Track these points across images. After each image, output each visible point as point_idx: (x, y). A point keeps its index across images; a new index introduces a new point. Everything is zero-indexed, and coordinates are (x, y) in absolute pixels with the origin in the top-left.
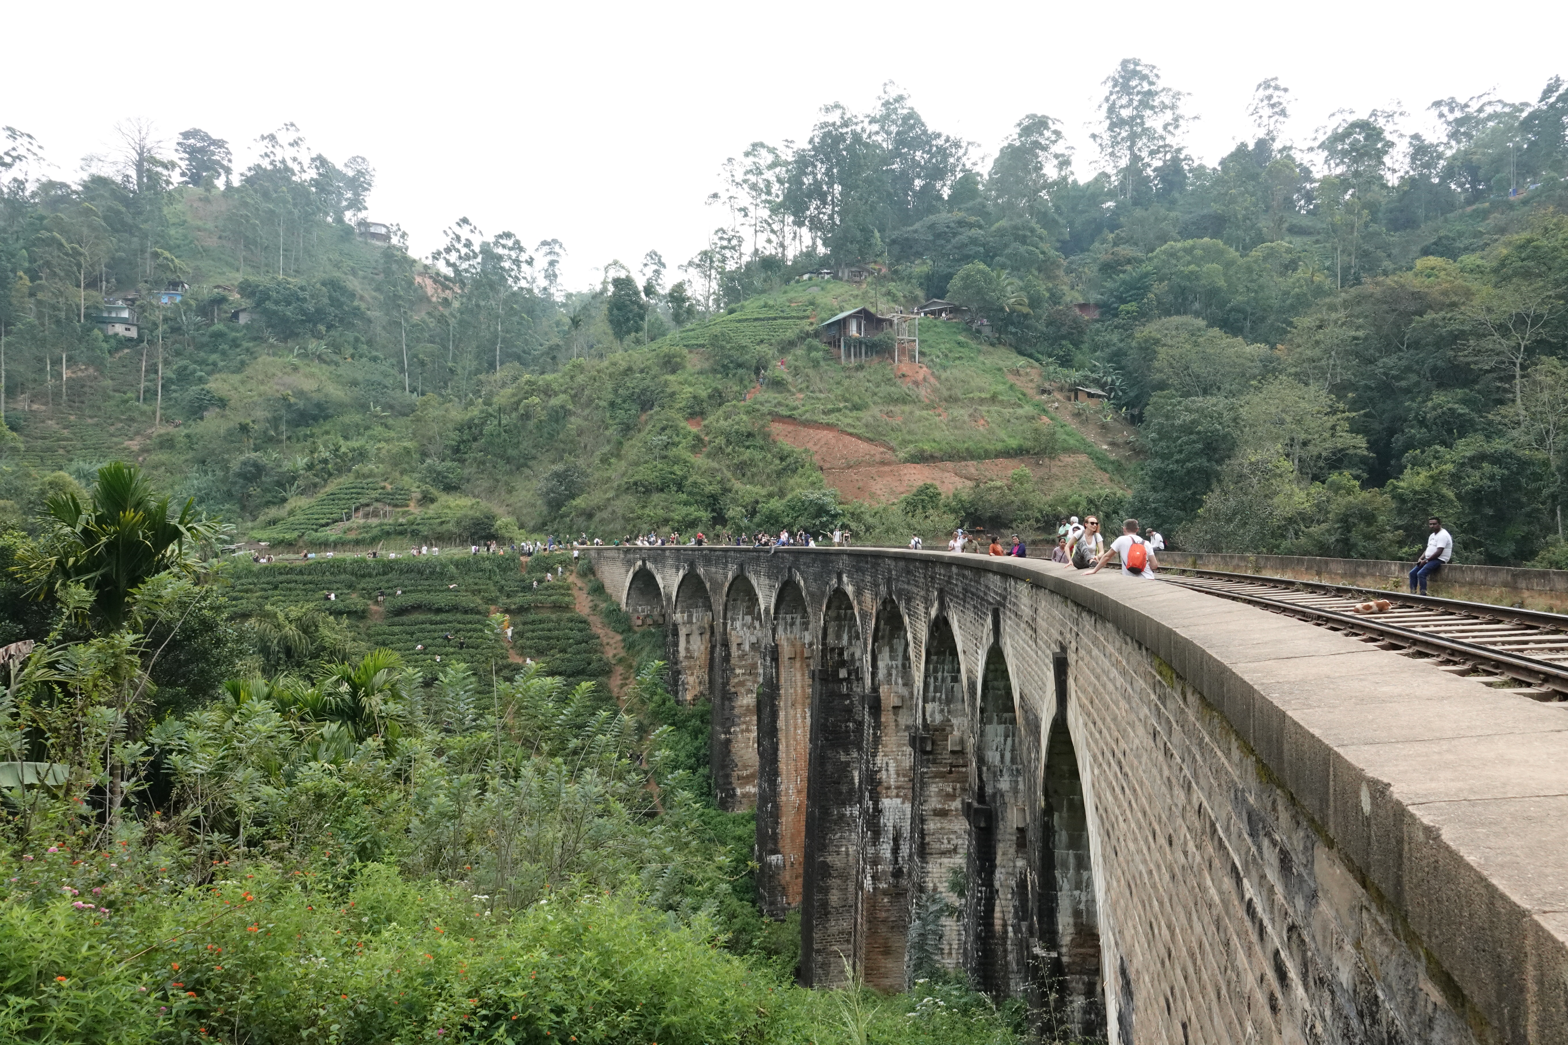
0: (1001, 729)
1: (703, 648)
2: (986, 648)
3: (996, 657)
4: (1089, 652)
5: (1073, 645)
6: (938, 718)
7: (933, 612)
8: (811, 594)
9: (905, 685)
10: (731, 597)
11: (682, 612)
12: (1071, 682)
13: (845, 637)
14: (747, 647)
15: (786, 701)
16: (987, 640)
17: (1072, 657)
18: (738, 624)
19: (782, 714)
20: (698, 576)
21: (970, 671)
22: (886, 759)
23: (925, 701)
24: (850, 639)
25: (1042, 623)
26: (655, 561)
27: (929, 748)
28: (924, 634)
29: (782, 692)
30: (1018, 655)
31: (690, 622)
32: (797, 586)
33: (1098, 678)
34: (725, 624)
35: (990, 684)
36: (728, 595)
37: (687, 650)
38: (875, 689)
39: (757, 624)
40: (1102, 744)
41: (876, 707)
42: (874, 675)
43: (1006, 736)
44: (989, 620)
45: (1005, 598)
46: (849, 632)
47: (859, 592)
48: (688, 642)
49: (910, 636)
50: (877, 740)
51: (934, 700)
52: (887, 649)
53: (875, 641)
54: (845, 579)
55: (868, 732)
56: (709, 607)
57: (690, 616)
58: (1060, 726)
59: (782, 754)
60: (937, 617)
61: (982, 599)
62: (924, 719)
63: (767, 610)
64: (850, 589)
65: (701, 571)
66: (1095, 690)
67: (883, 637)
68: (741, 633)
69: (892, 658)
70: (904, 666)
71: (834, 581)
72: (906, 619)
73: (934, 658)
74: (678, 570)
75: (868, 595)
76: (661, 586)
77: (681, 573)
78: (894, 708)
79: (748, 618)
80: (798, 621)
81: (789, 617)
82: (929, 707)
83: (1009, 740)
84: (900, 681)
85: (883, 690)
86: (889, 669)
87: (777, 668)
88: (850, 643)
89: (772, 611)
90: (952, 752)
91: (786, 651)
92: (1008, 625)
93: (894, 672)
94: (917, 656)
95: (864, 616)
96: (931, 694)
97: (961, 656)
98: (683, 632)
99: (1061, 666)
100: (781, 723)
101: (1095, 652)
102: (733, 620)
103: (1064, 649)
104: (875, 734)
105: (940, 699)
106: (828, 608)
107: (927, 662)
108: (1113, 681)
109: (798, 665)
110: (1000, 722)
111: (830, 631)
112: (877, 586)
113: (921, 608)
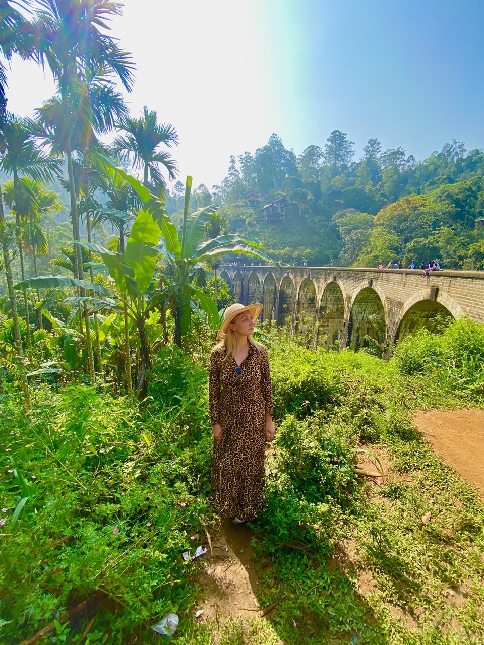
1: (239, 290)
3: (368, 290)
5: (447, 285)
7: (330, 281)
8: (277, 278)
12: (442, 293)
16: (363, 287)
23: (321, 301)
26: (227, 270)
27: (321, 312)
28: (323, 286)
32: (272, 276)
34: (248, 285)
36: (249, 278)
44: (365, 282)
45: (378, 277)
47: (295, 277)
49: (316, 287)
52: (303, 290)
53: (300, 288)
54: (290, 274)
55: (296, 309)
57: (237, 283)
60: (332, 282)
61: (361, 278)
63: (262, 282)
64: (292, 277)
65: (241, 272)
67: (302, 288)
71: (286, 275)
72: (315, 283)
75: (299, 278)
77: (235, 273)
79: (253, 283)
81: (267, 283)
85: (301, 300)
87: (264, 295)
91: (266, 291)
92: (379, 283)
94: (320, 290)
95: (296, 283)
97: (344, 292)
98: (235, 286)
102: (250, 284)
104: (298, 309)
106: (283, 281)
107: (324, 293)
112: (302, 276)
113: (323, 281)
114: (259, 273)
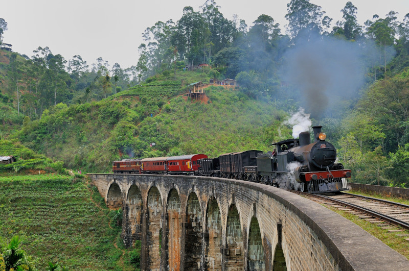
0: (256, 246)
1: (138, 214)
2: (251, 217)
3: (254, 220)
4: (290, 224)
5: (284, 220)
6: (232, 242)
7: (230, 202)
8: (182, 194)
9: (218, 229)
10: (150, 194)
11: (130, 200)
12: (283, 233)
13: (195, 210)
14: (156, 214)
15: (171, 235)
16: (251, 214)
17: (283, 224)
18: (152, 205)
19: (169, 240)
20: (136, 186)
21: (244, 225)
22: (211, 258)
23: (227, 235)
24: (197, 211)
25: (272, 211)
26: (119, 180)
27: (228, 254)
28: (227, 211)
29: (170, 231)
30: (263, 220)
31: (133, 204)
32: (176, 190)
33: (293, 233)
34: (147, 205)
35: (252, 230)
36: (148, 194)
37: (132, 215)
38: (207, 231)
39: (160, 205)
40: (294, 255)
41: (207, 238)
42: (206, 225)
43: (258, 249)
44: (252, 206)
45: (258, 199)
46: (197, 208)
47: (200, 194)
48: (132, 212)
49: (221, 211)
50: (207, 250)
51: (230, 235)
52: (212, 215)
53: (207, 212)
54: (195, 188)
55: (204, 247)
56: (141, 198)
57: (133, 201)
58: (279, 247)
59: (169, 256)
60: (232, 204)
61: (249, 199)
62: (226, 243)
63: (164, 200)
64: (197, 192)
66: (292, 237)
67: (210, 211)
68: (153, 208)
69: (213, 219)
70: (218, 222)
71: (191, 189)
72: (219, 205)
73: (230, 219)
74: (128, 183)
75: (204, 195)
76: (122, 190)
77: (130, 185)
78: (214, 238)
79: (156, 203)
80: (176, 204)
81: (173, 202)
82: (228, 238)
83: (259, 251)
84: (216, 227)
85: (210, 231)
86: (212, 223)
87: (168, 222)
88: (197, 213)
89: (166, 200)
90: (237, 255)
91: (171, 216)
92: (259, 209)
93: (214, 224)
94: (224, 219)
95: (202, 204)
96: (229, 233)
97: (241, 220)
98: (131, 207)
99: (280, 227)
100: (169, 244)
101: (292, 224)
102: (150, 203)
103: (280, 221)
104: (207, 248)
105: (232, 235)
106: (189, 199)
107: (227, 221)
108: (298, 235)
109: (176, 220)
110: (255, 244)
111: (189, 208)
112: (208, 191)
113: (225, 200)
114: (160, 185)
